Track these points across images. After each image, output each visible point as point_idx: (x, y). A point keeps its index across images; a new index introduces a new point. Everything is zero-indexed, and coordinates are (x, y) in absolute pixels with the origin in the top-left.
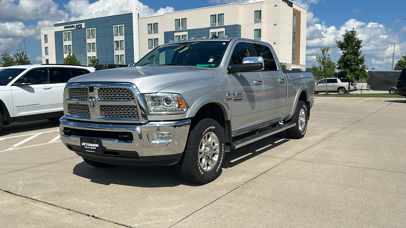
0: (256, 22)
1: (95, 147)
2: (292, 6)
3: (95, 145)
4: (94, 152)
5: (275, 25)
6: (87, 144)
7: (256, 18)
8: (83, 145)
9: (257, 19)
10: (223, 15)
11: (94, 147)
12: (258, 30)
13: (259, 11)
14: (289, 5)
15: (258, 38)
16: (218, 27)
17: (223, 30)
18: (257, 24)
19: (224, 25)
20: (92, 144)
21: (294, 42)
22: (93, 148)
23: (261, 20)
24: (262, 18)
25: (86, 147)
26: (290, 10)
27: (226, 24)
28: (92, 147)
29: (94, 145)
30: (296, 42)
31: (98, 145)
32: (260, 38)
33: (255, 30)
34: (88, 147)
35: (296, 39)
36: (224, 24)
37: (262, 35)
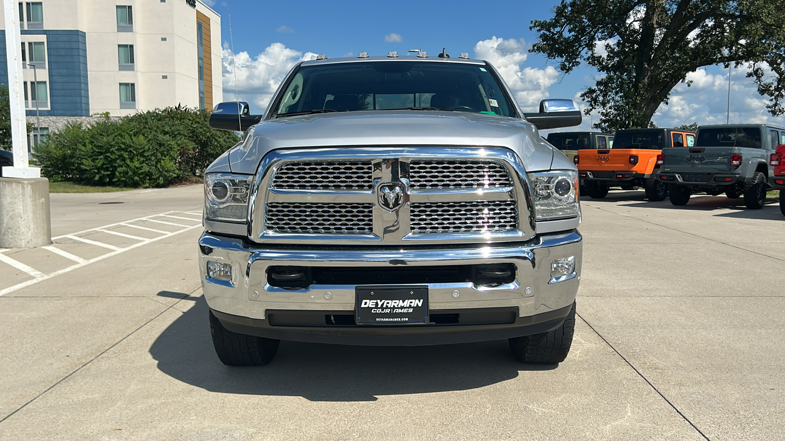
0: (120, 29)
1: (410, 307)
2: (195, 6)
3: (411, 302)
4: (407, 319)
5: (164, 39)
6: (380, 304)
7: (121, 22)
8: (366, 306)
9: (123, 24)
10: (39, 6)
11: (406, 308)
12: (126, 46)
13: (126, 6)
14: (189, 3)
15: (127, 64)
16: (28, 32)
17: (43, 38)
18: (124, 34)
19: (45, 29)
20: (401, 301)
21: (201, 77)
22: (405, 311)
23: (132, 27)
24: (135, 23)
25: (379, 311)
26: (191, 13)
27: (47, 26)
28: (402, 308)
29: (407, 303)
30: (204, 78)
31: (422, 301)
32: (131, 64)
33: (119, 46)
34: (388, 311)
35: (205, 71)
36: (43, 25)
37: (136, 58)
